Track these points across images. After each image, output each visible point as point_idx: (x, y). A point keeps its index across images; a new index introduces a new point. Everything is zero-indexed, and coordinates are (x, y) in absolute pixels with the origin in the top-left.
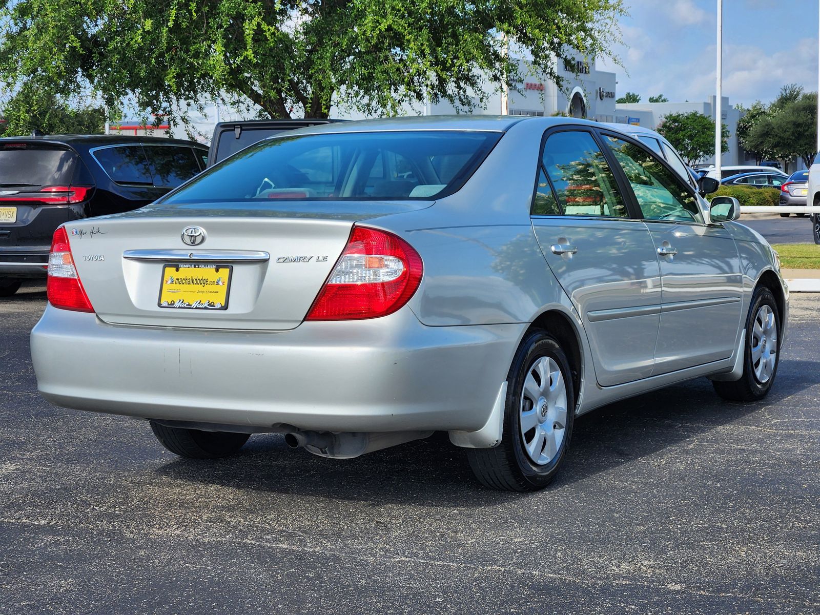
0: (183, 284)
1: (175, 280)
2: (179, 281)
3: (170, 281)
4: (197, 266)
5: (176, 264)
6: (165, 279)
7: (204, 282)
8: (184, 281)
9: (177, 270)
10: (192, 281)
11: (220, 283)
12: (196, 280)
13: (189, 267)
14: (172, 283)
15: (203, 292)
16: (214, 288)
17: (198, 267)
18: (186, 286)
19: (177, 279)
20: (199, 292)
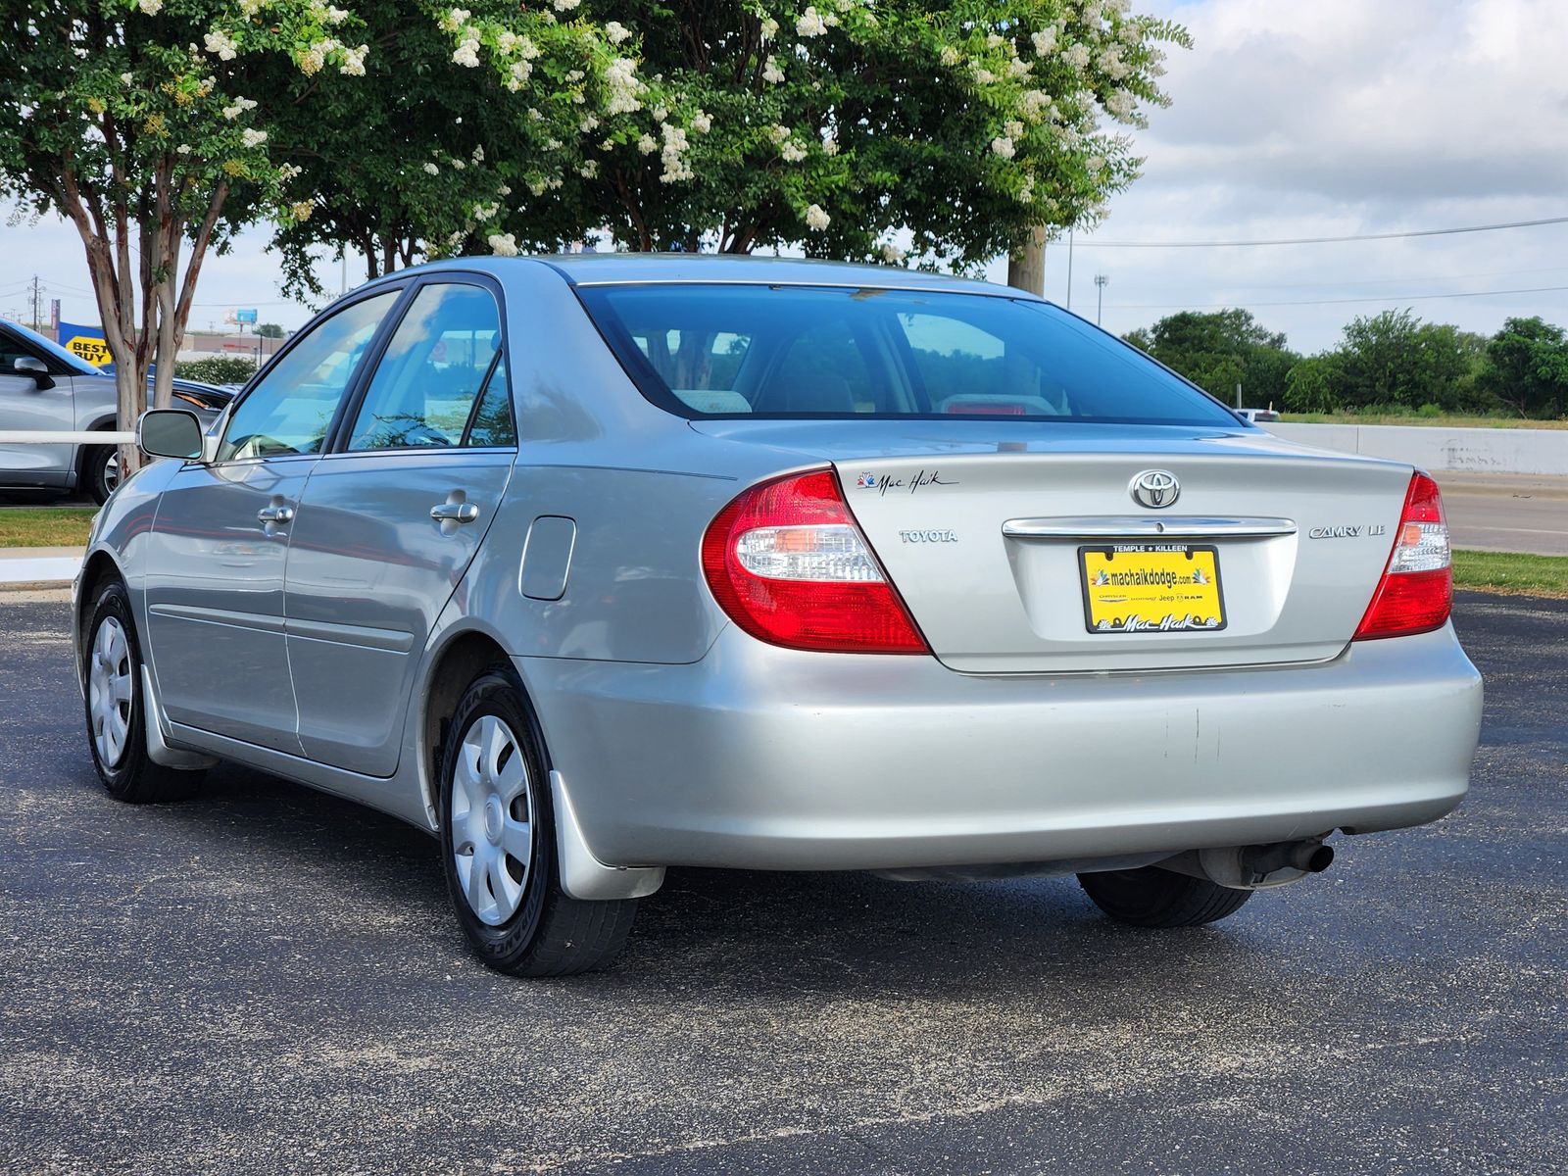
0: (1128, 584)
1: (1109, 576)
2: (1120, 579)
3: (1100, 581)
4: (1150, 549)
5: (1106, 545)
6: (1089, 577)
7: (1168, 579)
8: (1128, 579)
9: (1109, 557)
10: (1144, 579)
11: (1202, 579)
12: (1151, 575)
13: (1134, 551)
14: (1106, 582)
15: (1171, 599)
16: (1191, 589)
17: (1154, 550)
18: (1133, 587)
19: (1114, 575)
20: (1163, 599)
